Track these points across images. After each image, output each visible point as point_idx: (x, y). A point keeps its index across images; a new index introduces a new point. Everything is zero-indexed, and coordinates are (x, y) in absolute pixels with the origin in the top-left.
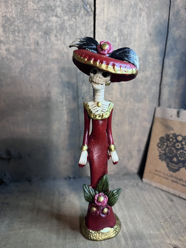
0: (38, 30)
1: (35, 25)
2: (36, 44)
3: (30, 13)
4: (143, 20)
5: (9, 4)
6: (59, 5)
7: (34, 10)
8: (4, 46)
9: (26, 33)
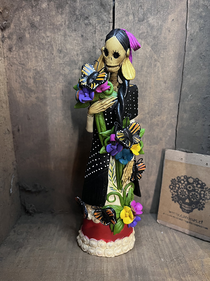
0: (63, 81)
1: (61, 77)
2: (61, 93)
3: (57, 67)
5: (39, 59)
7: (60, 64)
8: (35, 94)
9: (53, 83)
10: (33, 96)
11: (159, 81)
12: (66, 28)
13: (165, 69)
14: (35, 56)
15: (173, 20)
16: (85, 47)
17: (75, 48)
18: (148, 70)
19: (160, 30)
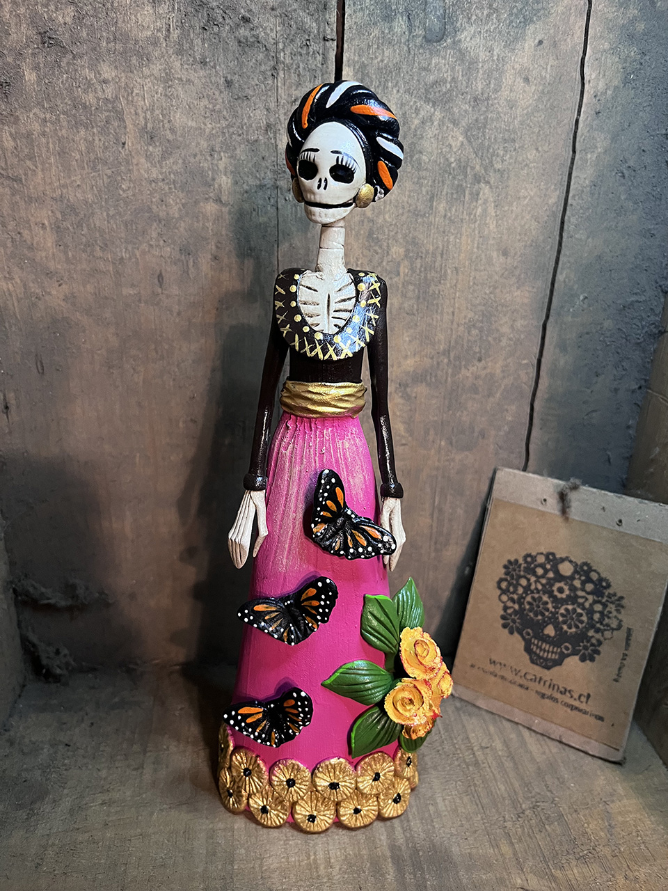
0: (162, 242)
1: (153, 227)
2: (156, 281)
3: (139, 190)
4: (485, 211)
5: (74, 163)
6: (226, 168)
7: (151, 182)
8: (60, 285)
9: (126, 249)
10: (54, 292)
11: (484, 247)
12: (171, 51)
13: (506, 208)
14: (57, 148)
15: (540, 42)
16: (237, 124)
17: (206, 125)
18: (450, 209)
19: (496, 74)
